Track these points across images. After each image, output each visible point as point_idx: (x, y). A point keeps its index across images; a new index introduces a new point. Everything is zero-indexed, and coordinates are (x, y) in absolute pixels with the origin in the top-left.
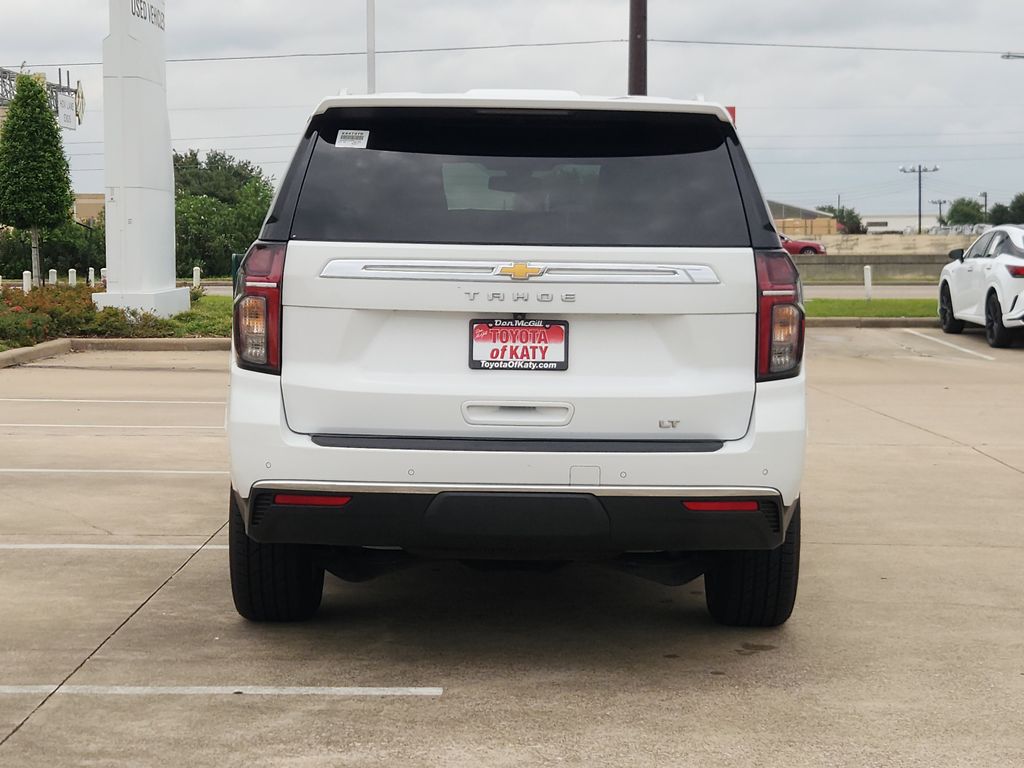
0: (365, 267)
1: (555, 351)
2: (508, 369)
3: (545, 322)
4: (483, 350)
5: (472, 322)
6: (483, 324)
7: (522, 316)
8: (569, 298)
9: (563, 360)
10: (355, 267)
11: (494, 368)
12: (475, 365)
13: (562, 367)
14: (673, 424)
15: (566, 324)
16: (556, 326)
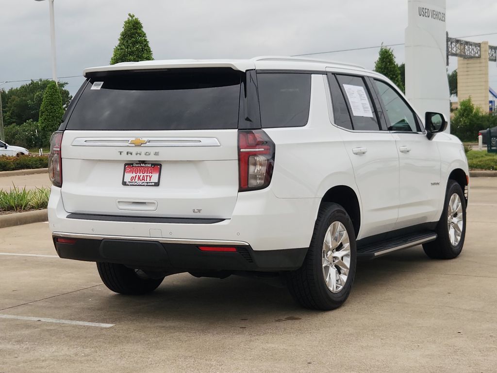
1: (155, 178)
2: (136, 185)
3: (152, 164)
5: (126, 165)
6: (129, 166)
7: (143, 162)
8: (156, 154)
9: (157, 181)
11: (131, 185)
12: (124, 183)
13: (157, 184)
14: (199, 211)
15: (161, 165)
16: (157, 166)
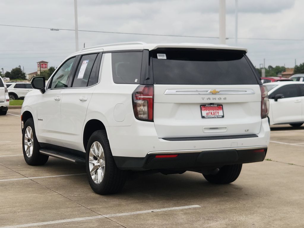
0: (176, 92)
1: (221, 113)
2: (211, 118)
3: (218, 105)
4: (204, 113)
5: (201, 106)
6: (203, 106)
10: (174, 92)
11: (208, 118)
12: (203, 117)
13: (223, 117)
14: (248, 130)
15: (222, 105)
